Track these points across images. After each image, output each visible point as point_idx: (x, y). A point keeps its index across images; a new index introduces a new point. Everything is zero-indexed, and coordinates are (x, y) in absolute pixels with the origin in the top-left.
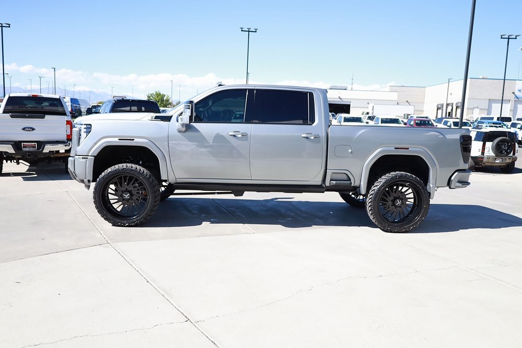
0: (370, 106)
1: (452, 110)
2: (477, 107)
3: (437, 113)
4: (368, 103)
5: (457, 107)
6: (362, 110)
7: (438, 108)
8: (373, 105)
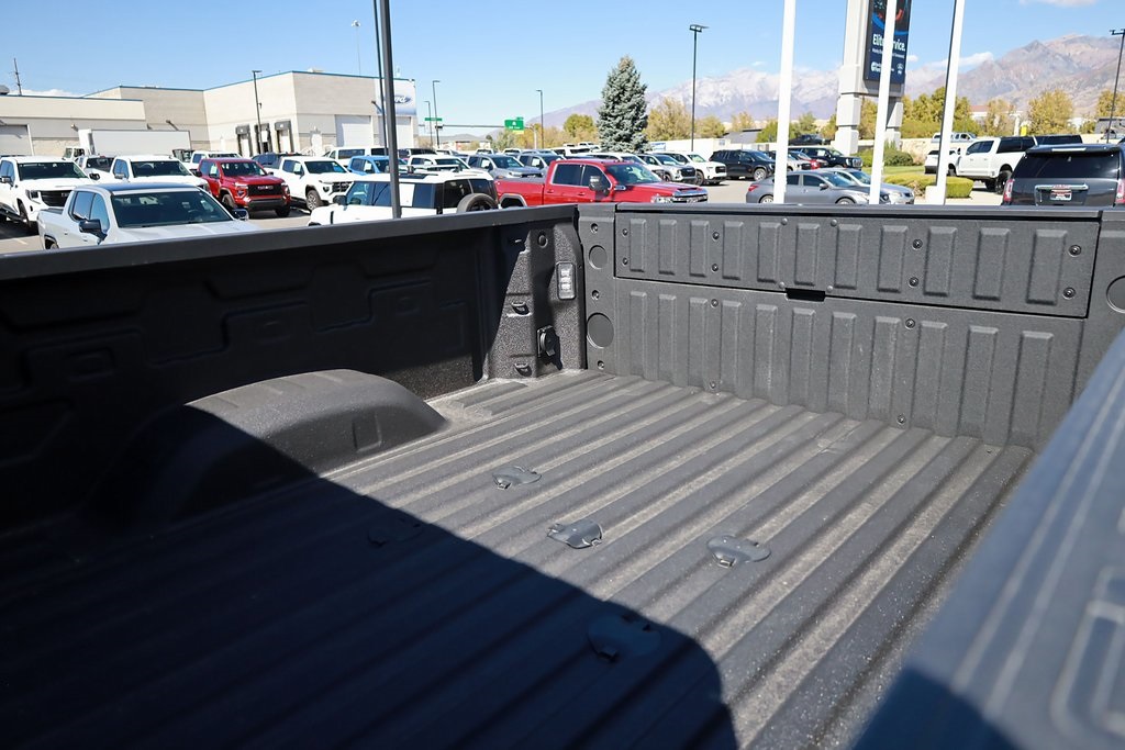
0: (83, 134)
1: (269, 137)
2: (317, 132)
3: (240, 145)
4: (76, 129)
5: (278, 132)
6: (64, 145)
7: (239, 136)
8: (89, 131)
